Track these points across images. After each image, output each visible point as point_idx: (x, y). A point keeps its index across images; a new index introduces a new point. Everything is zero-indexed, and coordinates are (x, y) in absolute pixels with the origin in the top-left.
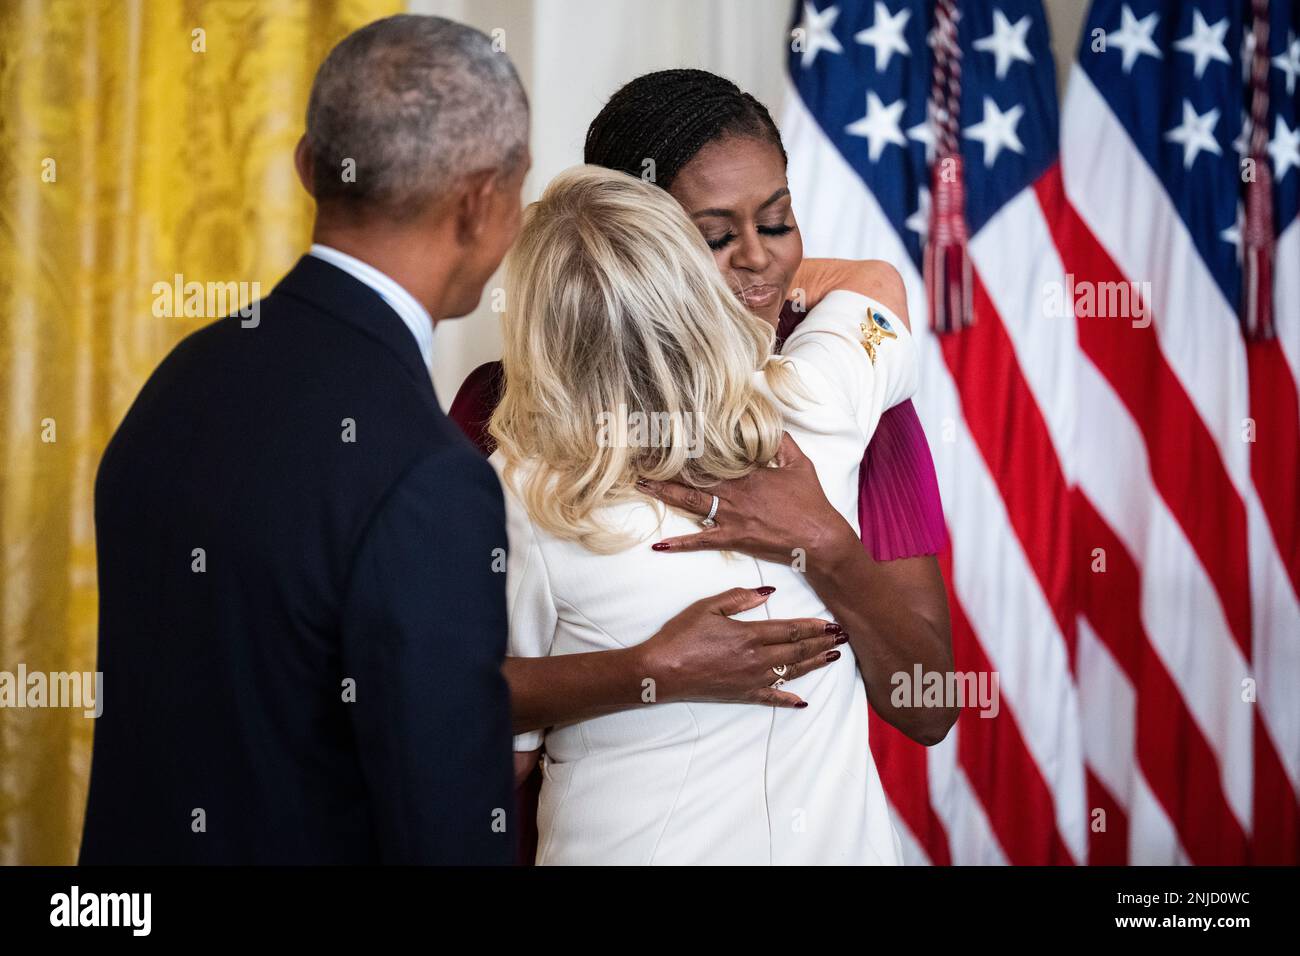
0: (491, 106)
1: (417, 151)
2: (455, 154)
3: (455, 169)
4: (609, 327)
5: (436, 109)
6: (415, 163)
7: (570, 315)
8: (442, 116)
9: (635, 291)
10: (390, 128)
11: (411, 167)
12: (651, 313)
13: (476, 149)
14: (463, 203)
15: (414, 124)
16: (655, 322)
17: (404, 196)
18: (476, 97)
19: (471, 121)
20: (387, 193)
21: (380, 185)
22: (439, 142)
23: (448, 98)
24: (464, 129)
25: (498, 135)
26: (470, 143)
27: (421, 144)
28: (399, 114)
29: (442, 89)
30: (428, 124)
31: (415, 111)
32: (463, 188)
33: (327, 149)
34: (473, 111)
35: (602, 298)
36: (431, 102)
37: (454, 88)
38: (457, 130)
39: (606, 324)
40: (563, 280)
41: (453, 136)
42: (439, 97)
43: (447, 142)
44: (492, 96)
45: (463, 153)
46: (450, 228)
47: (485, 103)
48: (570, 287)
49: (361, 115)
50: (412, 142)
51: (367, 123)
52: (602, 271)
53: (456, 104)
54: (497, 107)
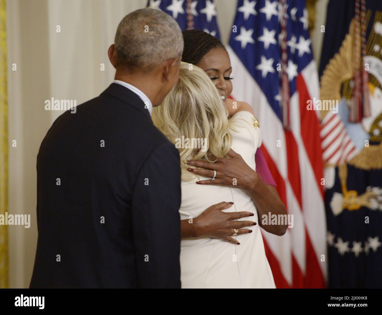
0: (175, 38)
1: (153, 50)
2: (164, 52)
3: (164, 57)
4: (191, 106)
5: (159, 37)
6: (152, 54)
7: (179, 103)
8: (161, 40)
9: (199, 94)
10: (144, 43)
11: (150, 55)
12: (203, 101)
13: (170, 51)
14: (165, 68)
15: (152, 42)
16: (204, 103)
17: (147, 64)
18: (171, 35)
19: (169, 42)
20: (142, 63)
21: (140, 61)
22: (159, 48)
23: (163, 34)
24: (167, 45)
25: (177, 47)
26: (168, 49)
27: (154, 48)
28: (148, 39)
29: (161, 31)
30: (156, 42)
31: (153, 38)
32: (165, 63)
33: (123, 48)
34: (170, 39)
35: (189, 97)
36: (158, 35)
37: (165, 31)
38: (165, 45)
39: (190, 105)
40: (175, 92)
41: (164, 47)
42: (160, 34)
43: (162, 48)
44: (176, 35)
45: (166, 52)
46: (160, 76)
47: (174, 37)
48: (178, 94)
49: (135, 38)
50: (151, 47)
51: (137, 41)
52: (188, 88)
53: (165, 36)
54: (177, 39)
